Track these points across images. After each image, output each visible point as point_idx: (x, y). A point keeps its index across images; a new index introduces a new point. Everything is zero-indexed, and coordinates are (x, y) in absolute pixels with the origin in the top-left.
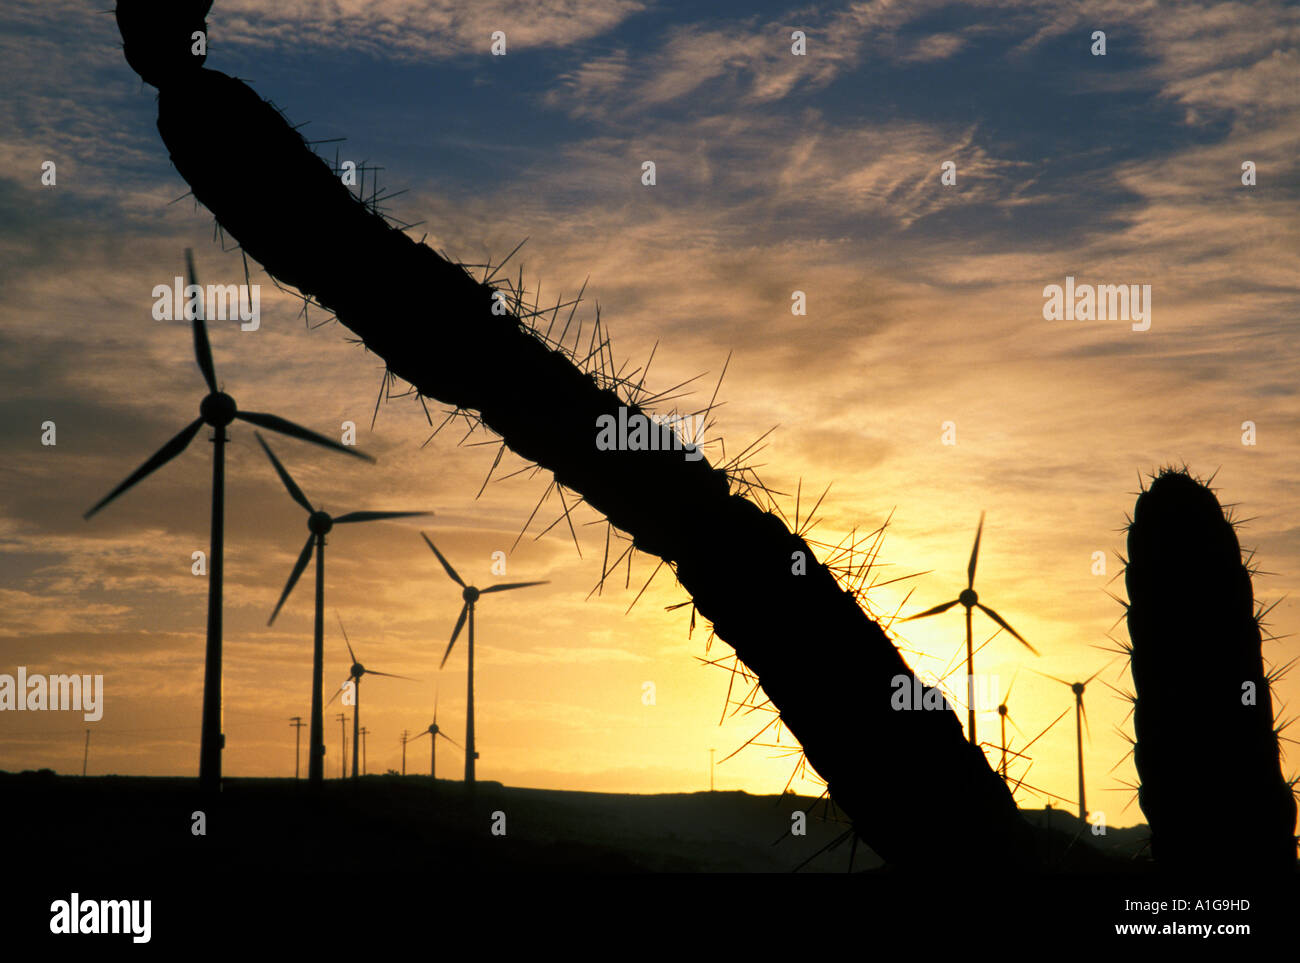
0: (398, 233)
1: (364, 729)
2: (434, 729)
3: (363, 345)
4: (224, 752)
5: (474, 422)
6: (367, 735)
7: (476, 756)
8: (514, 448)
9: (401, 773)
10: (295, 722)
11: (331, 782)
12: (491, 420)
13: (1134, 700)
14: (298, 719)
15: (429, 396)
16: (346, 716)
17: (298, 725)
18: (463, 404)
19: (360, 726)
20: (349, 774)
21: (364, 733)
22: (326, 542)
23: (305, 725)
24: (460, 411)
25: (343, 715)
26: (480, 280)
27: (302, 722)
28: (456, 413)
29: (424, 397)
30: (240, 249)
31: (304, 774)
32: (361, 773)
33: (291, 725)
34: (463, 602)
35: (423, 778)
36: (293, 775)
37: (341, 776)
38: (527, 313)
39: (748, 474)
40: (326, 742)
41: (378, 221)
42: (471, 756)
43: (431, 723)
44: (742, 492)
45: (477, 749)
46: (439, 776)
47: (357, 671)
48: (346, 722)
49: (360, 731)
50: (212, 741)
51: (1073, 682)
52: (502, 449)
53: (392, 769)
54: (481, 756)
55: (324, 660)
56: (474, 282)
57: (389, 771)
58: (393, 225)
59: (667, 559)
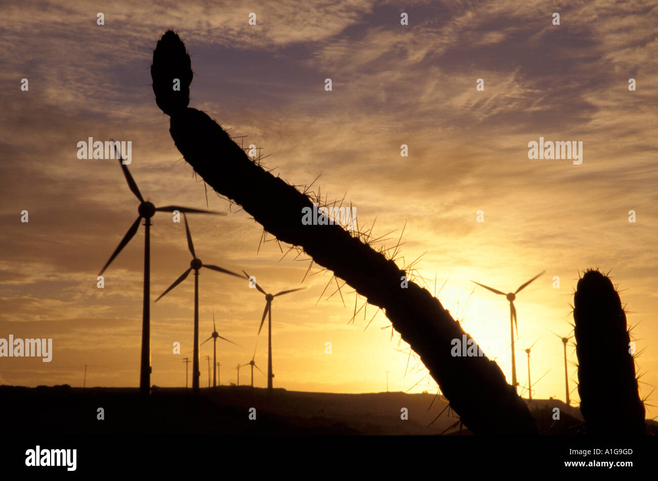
0: (268, 173)
1: (218, 363)
2: (252, 363)
3: (254, 220)
4: (151, 375)
5: (300, 251)
6: (220, 367)
7: (273, 376)
8: (317, 262)
9: (237, 385)
10: (186, 360)
11: (203, 389)
12: (307, 250)
13: (577, 366)
14: (187, 359)
15: (281, 240)
16: (210, 357)
17: (187, 362)
18: (296, 244)
19: (217, 362)
20: (212, 385)
21: (219, 365)
22: (199, 273)
23: (190, 362)
24: (294, 247)
25: (208, 357)
26: (302, 192)
27: (189, 360)
28: (292, 248)
29: (279, 241)
30: (203, 181)
31: (190, 385)
32: (217, 385)
33: (184, 362)
34: (266, 302)
35: (248, 387)
36: (185, 386)
37: (208, 386)
38: (322, 205)
39: (414, 272)
40: (200, 370)
41: (260, 169)
42: (271, 376)
43: (251, 360)
44: (412, 279)
45: (274, 372)
46: (255, 386)
47: (215, 335)
48: (210, 360)
49: (217, 364)
50: (146, 370)
51: (563, 337)
52: (312, 262)
53: (232, 382)
54: (275, 376)
55: (199, 330)
56: (300, 193)
57: (231, 383)
58: (266, 170)
59: (381, 307)
